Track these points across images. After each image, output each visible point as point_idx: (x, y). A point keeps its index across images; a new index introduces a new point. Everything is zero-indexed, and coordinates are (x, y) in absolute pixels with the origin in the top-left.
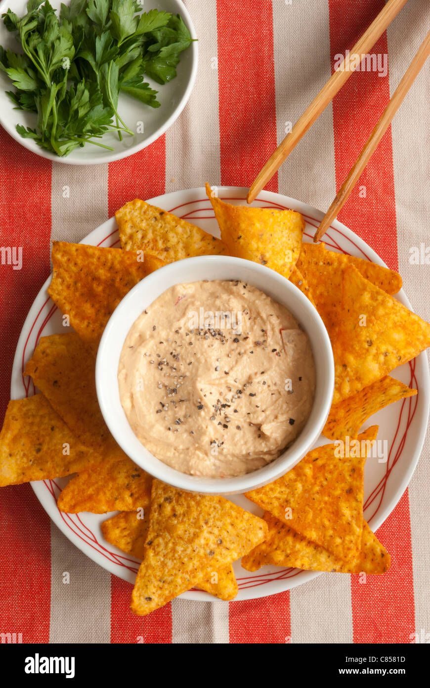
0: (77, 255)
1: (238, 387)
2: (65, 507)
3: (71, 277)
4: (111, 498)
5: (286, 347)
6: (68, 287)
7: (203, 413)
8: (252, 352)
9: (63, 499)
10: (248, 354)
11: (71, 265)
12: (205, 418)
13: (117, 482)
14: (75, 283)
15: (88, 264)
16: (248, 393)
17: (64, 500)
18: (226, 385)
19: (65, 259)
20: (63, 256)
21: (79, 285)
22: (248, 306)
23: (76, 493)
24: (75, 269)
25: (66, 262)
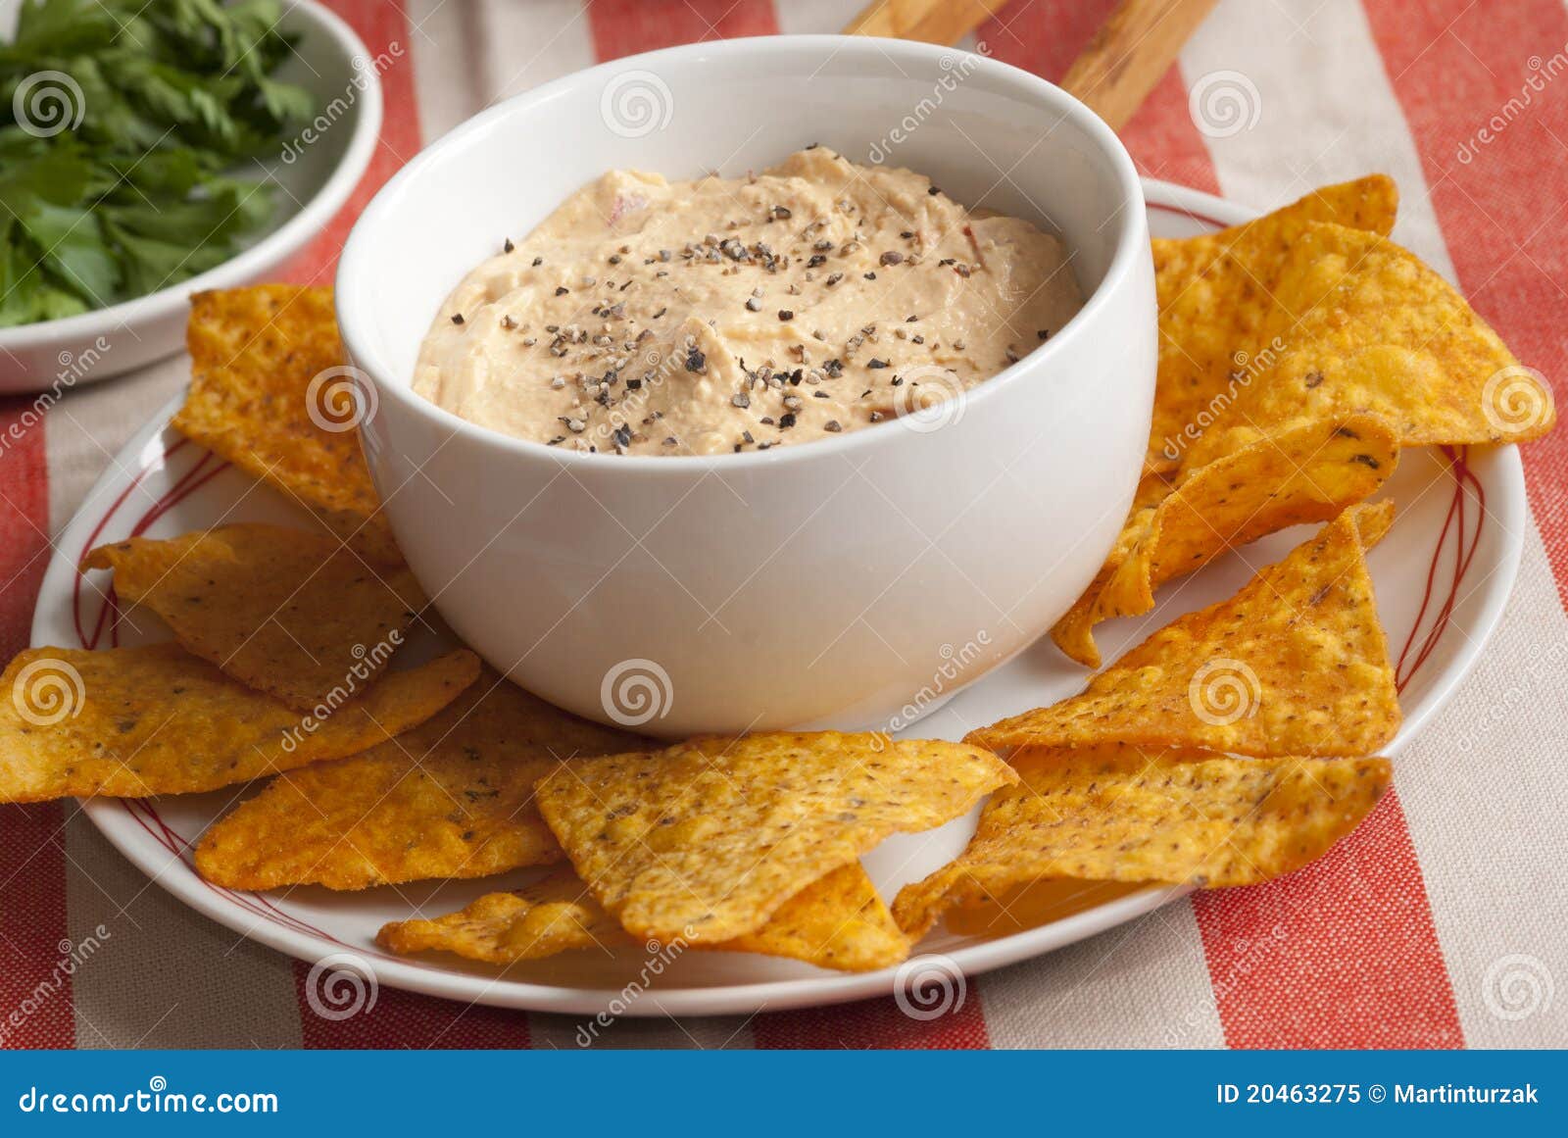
1: (826, 350)
2: (221, 868)
3: (253, 384)
4: (390, 845)
5: (987, 256)
7: (704, 386)
8: (872, 277)
9: (214, 845)
10: (858, 283)
11: (256, 352)
12: (713, 402)
13: (414, 805)
14: (269, 400)
15: (314, 341)
16: (864, 364)
18: (786, 345)
19: (234, 335)
20: (225, 327)
22: (852, 196)
23: (261, 835)
24: (265, 362)
25: (236, 347)
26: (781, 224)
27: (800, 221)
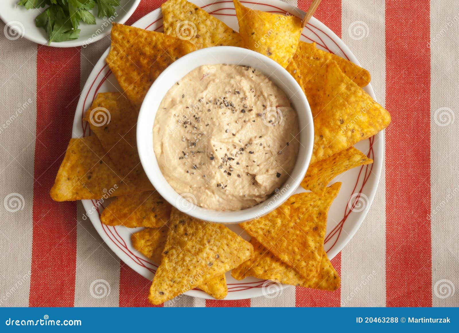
0: (130, 35)
1: (241, 146)
2: (106, 221)
3: (124, 51)
4: (140, 217)
6: (121, 58)
7: (213, 163)
8: (254, 121)
10: (251, 123)
11: (125, 42)
12: (214, 167)
13: (146, 206)
14: (127, 56)
15: (138, 42)
16: (248, 151)
17: (106, 215)
18: (233, 144)
19: (120, 37)
20: (119, 34)
21: (130, 57)
22: (254, 86)
23: (114, 211)
24: (127, 45)
25: (121, 40)
26: (237, 95)
27: (241, 95)
